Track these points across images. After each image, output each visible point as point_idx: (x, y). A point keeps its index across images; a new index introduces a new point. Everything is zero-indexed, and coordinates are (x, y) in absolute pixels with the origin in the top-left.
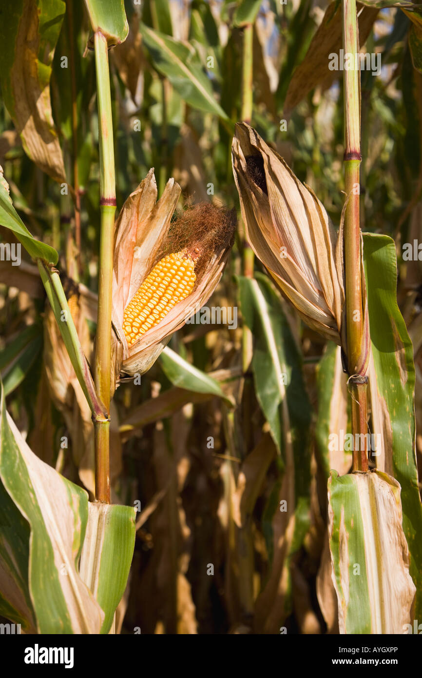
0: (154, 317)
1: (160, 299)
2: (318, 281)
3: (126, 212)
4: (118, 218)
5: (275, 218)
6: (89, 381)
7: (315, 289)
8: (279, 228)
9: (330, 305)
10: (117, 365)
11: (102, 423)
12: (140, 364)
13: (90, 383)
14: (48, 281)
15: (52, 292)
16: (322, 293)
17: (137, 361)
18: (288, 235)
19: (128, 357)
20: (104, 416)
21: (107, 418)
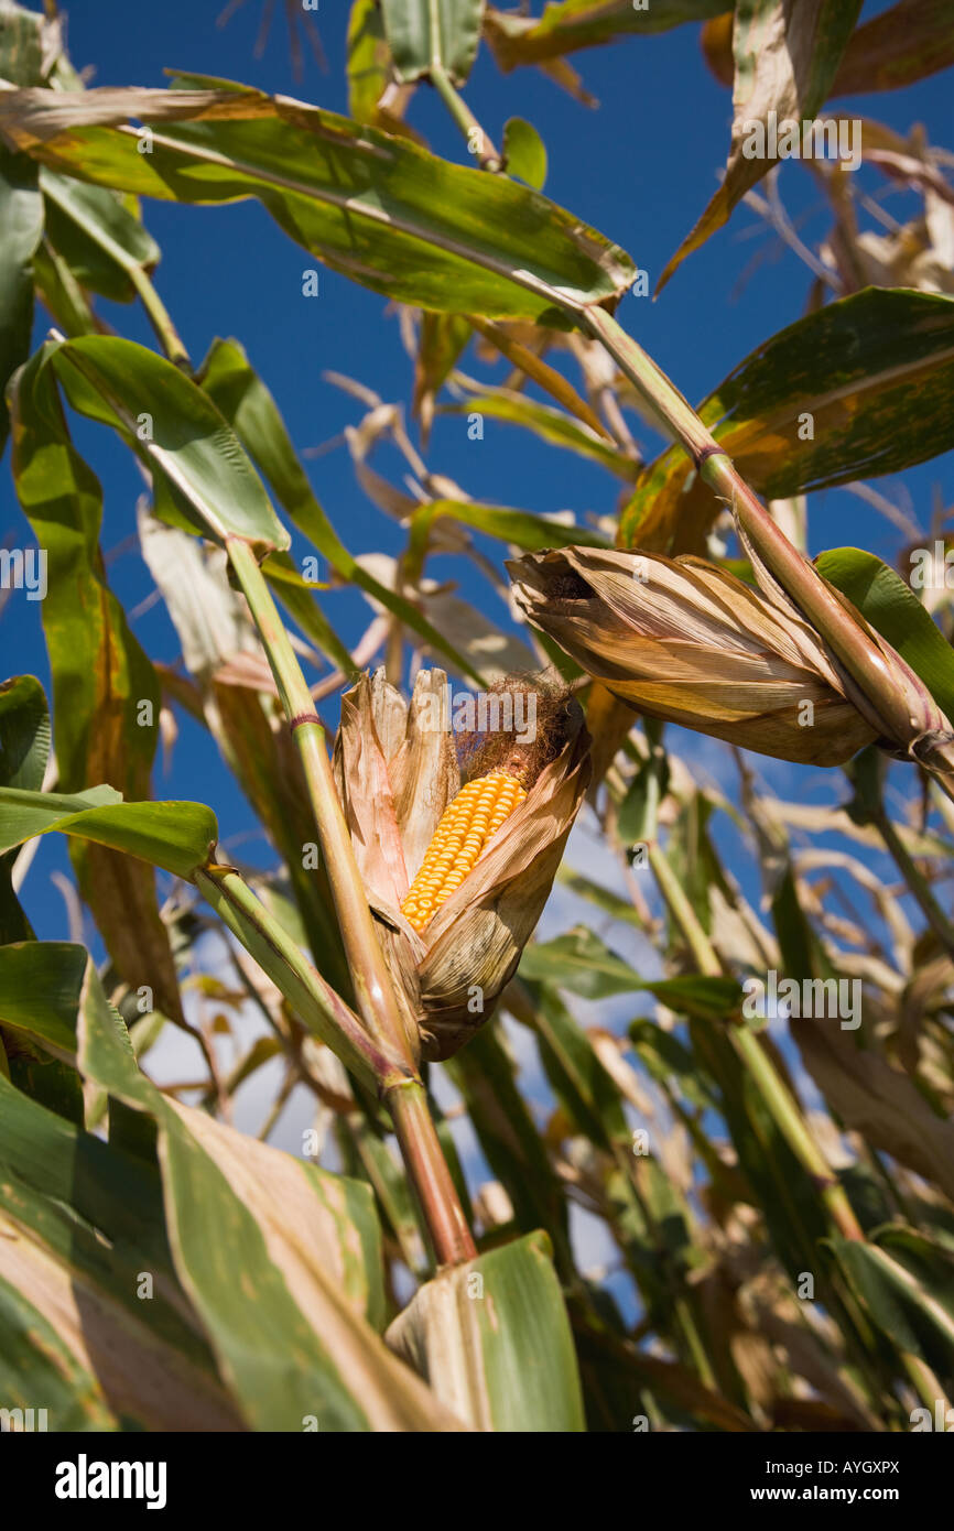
0: (460, 870)
1: (463, 840)
2: (750, 641)
3: (348, 733)
4: (335, 748)
5: (626, 612)
6: (347, 1018)
7: (752, 655)
8: (638, 620)
9: (799, 663)
10: (408, 980)
11: (401, 1087)
12: (457, 959)
13: (350, 1022)
14: (222, 897)
15: (233, 912)
16: (772, 655)
17: (448, 953)
18: (658, 615)
19: (425, 954)
20: (402, 1074)
21: (408, 1076)
